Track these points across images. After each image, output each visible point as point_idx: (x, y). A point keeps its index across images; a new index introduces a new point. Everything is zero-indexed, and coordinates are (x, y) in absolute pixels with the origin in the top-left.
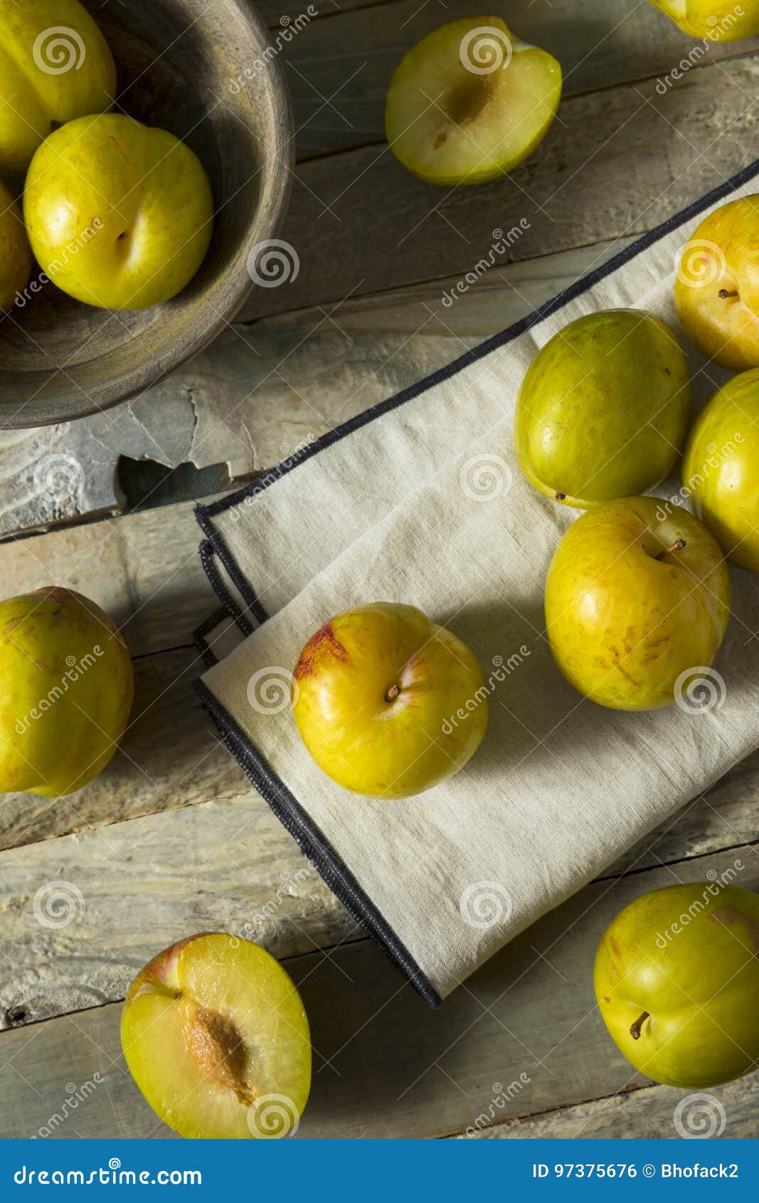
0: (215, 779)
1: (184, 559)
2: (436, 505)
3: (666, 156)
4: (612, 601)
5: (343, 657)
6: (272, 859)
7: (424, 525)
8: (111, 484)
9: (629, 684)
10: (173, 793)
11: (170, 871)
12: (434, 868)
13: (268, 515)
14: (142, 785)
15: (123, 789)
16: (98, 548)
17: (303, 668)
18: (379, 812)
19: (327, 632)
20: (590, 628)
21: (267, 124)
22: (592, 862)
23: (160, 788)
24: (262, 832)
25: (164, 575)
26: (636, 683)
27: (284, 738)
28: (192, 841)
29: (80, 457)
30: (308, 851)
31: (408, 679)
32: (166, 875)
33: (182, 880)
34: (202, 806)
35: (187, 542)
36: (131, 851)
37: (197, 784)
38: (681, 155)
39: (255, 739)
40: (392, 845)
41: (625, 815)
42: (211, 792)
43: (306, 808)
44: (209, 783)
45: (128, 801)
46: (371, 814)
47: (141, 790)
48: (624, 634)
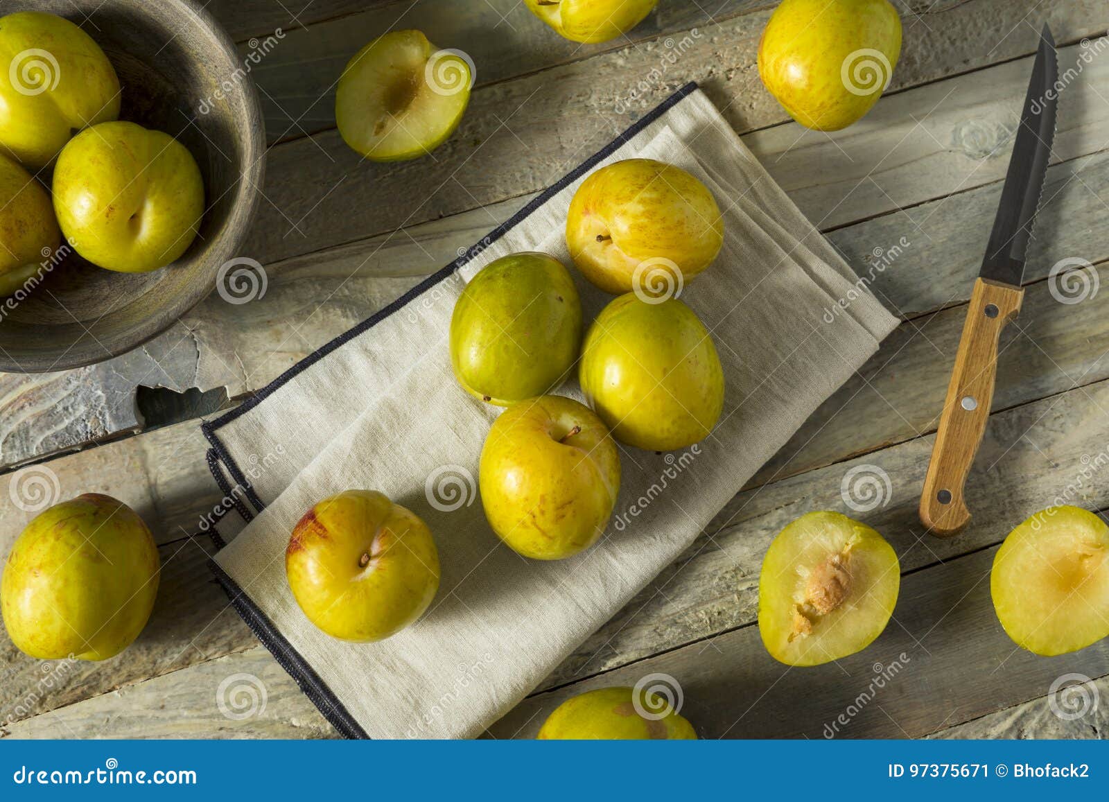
0: (229, 638)
1: (195, 465)
2: (393, 410)
3: (557, 130)
4: (527, 477)
5: (324, 535)
6: (277, 698)
7: (385, 427)
8: (132, 408)
9: (545, 538)
10: (196, 651)
11: (196, 714)
12: (405, 694)
13: (260, 426)
14: (170, 648)
15: (155, 652)
16: (124, 460)
17: (294, 546)
18: (361, 654)
19: (311, 516)
20: (512, 498)
21: (243, 125)
22: (528, 680)
23: (185, 649)
24: (268, 677)
25: (178, 479)
26: (550, 538)
27: (283, 601)
28: (212, 689)
29: (106, 388)
30: (306, 689)
31: (375, 548)
32: (193, 717)
33: (207, 721)
34: (218, 660)
35: (195, 452)
36: (163, 700)
37: (214, 643)
38: (568, 129)
39: (258, 604)
40: (372, 679)
41: (551, 641)
42: (226, 649)
43: (303, 655)
44: (224, 641)
45: (159, 661)
46: (354, 655)
47: (169, 652)
48: (538, 500)
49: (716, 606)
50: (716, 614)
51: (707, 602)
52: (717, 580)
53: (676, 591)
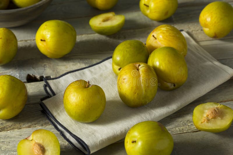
10: (32, 125)
12: (90, 132)
23: (29, 124)
25: (34, 92)
29: (19, 74)
36: (21, 134)
37: (38, 124)
40: (81, 130)
44: (41, 124)
45: (22, 126)
47: (25, 125)
49: (181, 128)
50: (181, 129)
51: (179, 127)
52: (182, 122)
53: (170, 124)
